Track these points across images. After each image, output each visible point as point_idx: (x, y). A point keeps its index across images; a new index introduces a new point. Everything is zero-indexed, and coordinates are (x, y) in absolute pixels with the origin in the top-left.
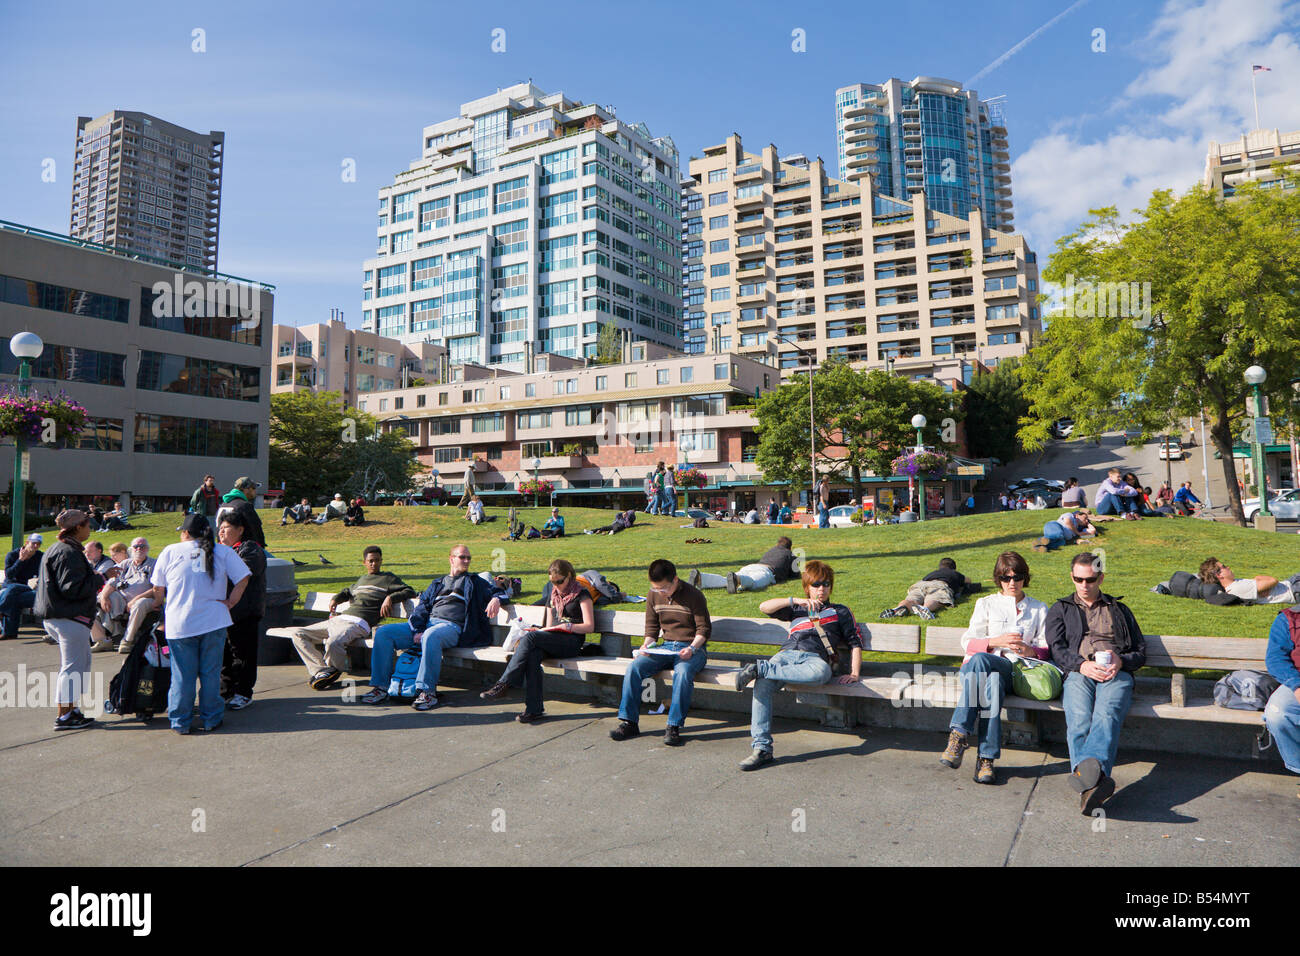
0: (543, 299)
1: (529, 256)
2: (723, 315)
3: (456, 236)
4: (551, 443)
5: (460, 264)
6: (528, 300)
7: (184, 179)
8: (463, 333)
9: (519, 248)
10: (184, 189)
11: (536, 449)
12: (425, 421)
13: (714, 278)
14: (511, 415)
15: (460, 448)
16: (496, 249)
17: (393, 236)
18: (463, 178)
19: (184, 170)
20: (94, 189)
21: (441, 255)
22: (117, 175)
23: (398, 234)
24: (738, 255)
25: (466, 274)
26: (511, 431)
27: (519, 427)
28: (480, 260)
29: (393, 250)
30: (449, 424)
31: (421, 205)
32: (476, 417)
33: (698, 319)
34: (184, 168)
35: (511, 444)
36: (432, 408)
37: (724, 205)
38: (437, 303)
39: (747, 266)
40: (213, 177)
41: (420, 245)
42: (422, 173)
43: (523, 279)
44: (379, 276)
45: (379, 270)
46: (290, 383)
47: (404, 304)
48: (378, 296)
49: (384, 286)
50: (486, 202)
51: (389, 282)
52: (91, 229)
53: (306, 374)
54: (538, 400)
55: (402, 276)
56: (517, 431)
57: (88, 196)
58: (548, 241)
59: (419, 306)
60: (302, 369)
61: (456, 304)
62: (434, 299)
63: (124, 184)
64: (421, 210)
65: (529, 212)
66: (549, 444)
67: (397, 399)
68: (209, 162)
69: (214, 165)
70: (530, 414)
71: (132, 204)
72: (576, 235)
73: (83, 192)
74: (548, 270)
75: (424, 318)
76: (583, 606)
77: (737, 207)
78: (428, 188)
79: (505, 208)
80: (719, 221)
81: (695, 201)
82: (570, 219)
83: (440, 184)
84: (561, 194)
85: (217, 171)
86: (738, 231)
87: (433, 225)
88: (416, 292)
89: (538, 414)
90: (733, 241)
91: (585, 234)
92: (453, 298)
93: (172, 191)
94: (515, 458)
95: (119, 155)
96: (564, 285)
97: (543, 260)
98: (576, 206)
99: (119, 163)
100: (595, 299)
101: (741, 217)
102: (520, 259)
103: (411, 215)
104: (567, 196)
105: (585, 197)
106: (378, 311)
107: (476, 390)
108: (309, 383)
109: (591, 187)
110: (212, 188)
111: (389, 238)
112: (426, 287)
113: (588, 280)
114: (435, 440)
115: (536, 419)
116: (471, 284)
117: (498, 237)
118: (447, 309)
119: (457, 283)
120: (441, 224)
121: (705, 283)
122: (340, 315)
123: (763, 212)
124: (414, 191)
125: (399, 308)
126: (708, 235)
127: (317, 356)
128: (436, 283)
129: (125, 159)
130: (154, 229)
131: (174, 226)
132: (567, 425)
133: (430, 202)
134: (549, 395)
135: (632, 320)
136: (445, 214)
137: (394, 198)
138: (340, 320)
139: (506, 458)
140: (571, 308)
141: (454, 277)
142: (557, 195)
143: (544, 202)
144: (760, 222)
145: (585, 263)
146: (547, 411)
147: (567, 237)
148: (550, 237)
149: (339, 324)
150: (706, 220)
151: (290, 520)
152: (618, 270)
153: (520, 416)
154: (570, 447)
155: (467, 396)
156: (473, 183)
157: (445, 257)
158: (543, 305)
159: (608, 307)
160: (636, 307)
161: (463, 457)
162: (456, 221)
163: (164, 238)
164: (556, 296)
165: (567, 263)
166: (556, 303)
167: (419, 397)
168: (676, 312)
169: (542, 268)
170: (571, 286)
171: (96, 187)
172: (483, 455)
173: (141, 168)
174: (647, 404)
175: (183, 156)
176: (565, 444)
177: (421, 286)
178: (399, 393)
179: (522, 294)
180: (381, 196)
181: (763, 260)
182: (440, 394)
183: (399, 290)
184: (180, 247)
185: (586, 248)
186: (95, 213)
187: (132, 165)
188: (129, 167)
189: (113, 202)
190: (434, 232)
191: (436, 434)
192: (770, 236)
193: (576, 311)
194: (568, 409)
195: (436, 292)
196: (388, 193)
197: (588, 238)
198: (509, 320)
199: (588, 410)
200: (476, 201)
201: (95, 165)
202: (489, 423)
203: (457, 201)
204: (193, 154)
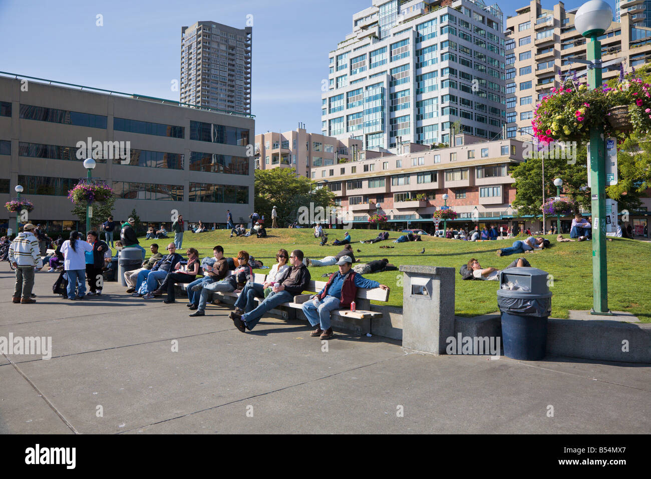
0: (419, 110)
1: (410, 85)
2: (527, 114)
3: (370, 77)
4: (410, 193)
5: (373, 92)
6: (410, 111)
7: (233, 55)
8: (374, 131)
9: (405, 81)
10: (233, 60)
11: (402, 197)
12: (344, 182)
13: (522, 91)
14: (389, 178)
15: (362, 197)
16: (392, 82)
17: (337, 78)
18: (373, 43)
19: (233, 50)
20: (190, 64)
21: (362, 88)
22: (200, 56)
23: (340, 77)
24: (537, 76)
25: (375, 98)
26: (388, 187)
27: (393, 185)
28: (383, 89)
29: (337, 87)
30: (357, 183)
31: (351, 60)
32: (370, 179)
33: (512, 116)
34: (233, 48)
35: (389, 194)
36: (349, 175)
37: (529, 44)
38: (361, 115)
39: (544, 82)
40: (247, 52)
41: (351, 83)
42: (352, 41)
43: (407, 99)
44: (330, 101)
45: (330, 98)
46: (278, 163)
47: (343, 117)
48: (330, 113)
49: (332, 107)
50: (386, 55)
51: (335, 104)
52: (190, 85)
53: (286, 158)
54: (402, 170)
55: (342, 101)
56: (392, 187)
57: (188, 68)
58: (421, 76)
59: (351, 117)
60: (284, 155)
61: (371, 115)
62: (359, 113)
63: (204, 60)
64: (351, 63)
65: (410, 60)
66: (408, 194)
67: (330, 170)
68: (245, 44)
69: (247, 46)
70: (398, 178)
71: (208, 71)
72: (437, 71)
73: (185, 66)
74: (422, 93)
75: (354, 124)
76: (195, 265)
77: (537, 45)
78: (355, 50)
79: (397, 58)
80: (525, 55)
81: (510, 44)
82: (434, 61)
83: (361, 47)
84: (428, 47)
85: (249, 48)
86: (537, 60)
87: (358, 70)
88: (349, 109)
89: (402, 177)
90: (534, 67)
91: (442, 70)
92: (369, 112)
93: (227, 62)
94: (391, 202)
95: (201, 45)
96: (431, 101)
97: (419, 87)
98: (437, 54)
99: (201, 49)
100: (449, 108)
101: (539, 51)
102: (406, 87)
103: (346, 66)
104: (432, 48)
105: (442, 48)
106: (330, 121)
107: (370, 165)
108: (288, 163)
109: (445, 41)
110: (247, 58)
111: (335, 80)
112: (354, 106)
113: (444, 98)
114: (349, 192)
115: (402, 180)
116: (378, 103)
117: (393, 75)
118: (366, 118)
119: (371, 103)
120: (362, 70)
121: (516, 94)
122: (303, 126)
123: (554, 47)
124: (347, 52)
125: (341, 118)
126: (518, 64)
127: (291, 148)
128: (360, 104)
129: (204, 47)
130: (219, 82)
131: (229, 80)
132: (418, 183)
133: (356, 58)
134: (409, 167)
135: (472, 119)
136: (364, 64)
137: (337, 57)
138: (303, 128)
139: (386, 202)
140: (435, 114)
141: (369, 100)
142: (426, 48)
143: (419, 53)
144: (551, 53)
145: (442, 87)
146: (407, 175)
147: (432, 72)
148: (423, 73)
149: (302, 131)
150: (517, 55)
151: (235, 235)
152: (463, 90)
153: (393, 178)
154: (420, 195)
155: (366, 168)
156: (379, 45)
157: (364, 88)
158: (419, 113)
159: (457, 113)
160: (474, 111)
161: (364, 201)
162: (370, 68)
163: (224, 87)
164: (426, 108)
165: (433, 88)
166: (427, 112)
167: (342, 169)
168: (501, 112)
169: (418, 91)
170: (435, 101)
171: (191, 63)
172: (374, 200)
173: (212, 51)
174: (462, 171)
175: (232, 42)
176: (417, 194)
177: (352, 106)
178: (332, 167)
179: (407, 107)
180: (330, 57)
181: (554, 77)
182: (352, 167)
183: (340, 109)
184: (232, 91)
185: (443, 78)
186: (191, 77)
187: (207, 50)
188: (206, 51)
189: (199, 70)
190: (359, 75)
191: (350, 189)
192: (558, 62)
193: (437, 115)
194: (419, 174)
195: (360, 109)
196: (334, 55)
197: (444, 72)
198: (399, 122)
199: (429, 174)
200: (381, 55)
201: (190, 52)
202: (377, 182)
203: (370, 56)
204: (237, 41)
